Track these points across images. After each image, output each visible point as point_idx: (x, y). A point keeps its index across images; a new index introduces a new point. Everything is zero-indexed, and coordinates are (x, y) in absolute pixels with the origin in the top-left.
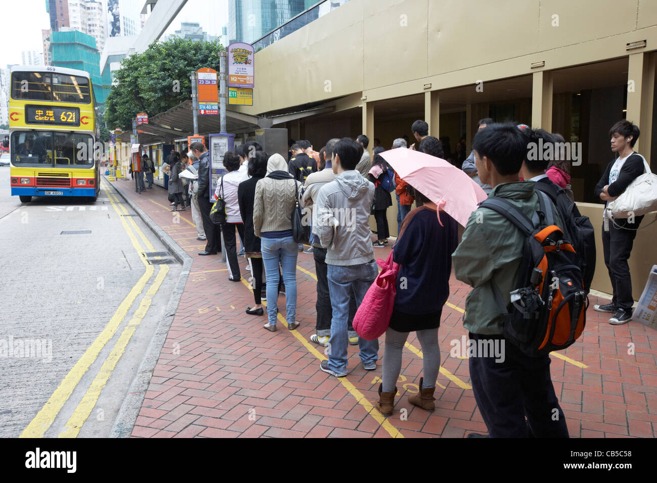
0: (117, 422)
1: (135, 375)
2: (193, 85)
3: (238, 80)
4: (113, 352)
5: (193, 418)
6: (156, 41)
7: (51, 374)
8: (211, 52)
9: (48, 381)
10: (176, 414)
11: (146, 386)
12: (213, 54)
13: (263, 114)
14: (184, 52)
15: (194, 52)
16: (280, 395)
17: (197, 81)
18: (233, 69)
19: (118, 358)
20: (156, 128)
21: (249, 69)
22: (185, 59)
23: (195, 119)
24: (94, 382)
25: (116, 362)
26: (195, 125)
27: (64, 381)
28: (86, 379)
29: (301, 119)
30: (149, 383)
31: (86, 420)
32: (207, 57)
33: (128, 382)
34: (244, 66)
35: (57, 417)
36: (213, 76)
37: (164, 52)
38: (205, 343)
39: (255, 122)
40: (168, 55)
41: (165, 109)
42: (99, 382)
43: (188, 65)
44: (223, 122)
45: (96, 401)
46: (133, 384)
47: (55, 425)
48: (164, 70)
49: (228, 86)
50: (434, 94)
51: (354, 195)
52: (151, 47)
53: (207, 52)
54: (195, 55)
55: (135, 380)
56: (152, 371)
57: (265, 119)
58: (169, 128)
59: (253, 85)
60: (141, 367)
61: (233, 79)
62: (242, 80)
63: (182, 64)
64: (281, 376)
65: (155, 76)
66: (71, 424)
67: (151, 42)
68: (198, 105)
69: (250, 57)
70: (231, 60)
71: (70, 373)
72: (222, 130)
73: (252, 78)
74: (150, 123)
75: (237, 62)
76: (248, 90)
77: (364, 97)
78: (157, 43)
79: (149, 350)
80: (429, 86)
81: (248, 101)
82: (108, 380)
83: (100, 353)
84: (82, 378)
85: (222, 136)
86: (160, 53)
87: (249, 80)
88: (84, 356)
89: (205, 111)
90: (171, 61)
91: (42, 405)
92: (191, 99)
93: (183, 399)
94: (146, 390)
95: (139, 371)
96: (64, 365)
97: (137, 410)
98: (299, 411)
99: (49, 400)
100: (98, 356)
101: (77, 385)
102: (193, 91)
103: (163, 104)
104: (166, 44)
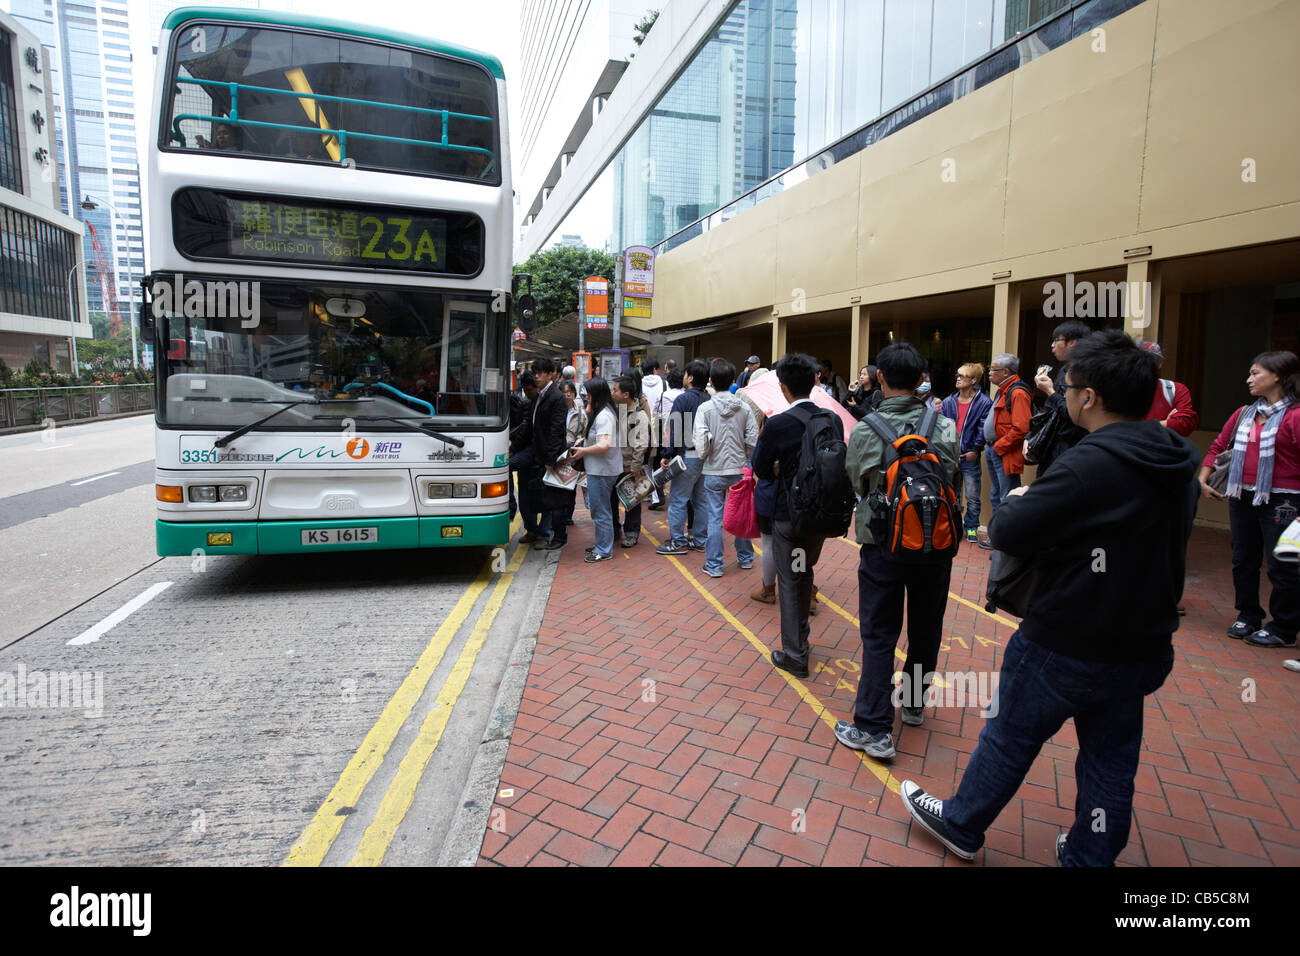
0: (497, 705)
1: (515, 640)
2: (581, 295)
3: (636, 289)
4: (488, 606)
5: (591, 707)
6: (538, 251)
7: (418, 629)
8: (597, 262)
9: (416, 638)
10: (569, 699)
11: (530, 657)
12: (600, 263)
13: (657, 329)
14: (568, 261)
15: (579, 261)
16: (698, 682)
17: (586, 290)
18: (630, 276)
19: (494, 613)
20: (533, 344)
21: (648, 276)
22: (569, 270)
23: (581, 334)
24: (467, 644)
25: (491, 619)
26: (581, 340)
27: (433, 639)
28: (459, 638)
29: (696, 337)
30: (533, 653)
31: (459, 696)
32: (593, 267)
33: (507, 647)
34: (642, 272)
35: (426, 688)
36: (603, 286)
37: (547, 261)
38: (597, 602)
39: (647, 338)
40: (551, 265)
41: (545, 323)
42: (473, 644)
43: (571, 276)
44: (616, 337)
45: (470, 670)
46: (515, 652)
47: (423, 698)
48: (546, 281)
49: (624, 295)
50: (864, 309)
51: (725, 412)
52: (533, 257)
53: (594, 261)
54: (580, 265)
55: (517, 647)
56: (536, 636)
57: (659, 336)
58: (547, 343)
59: (652, 295)
60: (522, 629)
61: (630, 288)
62: (640, 288)
63: (565, 274)
64: (698, 654)
65: (537, 287)
66: (443, 699)
67: (533, 252)
68: (585, 318)
69: (649, 262)
70: (629, 265)
71: (440, 629)
72: (616, 346)
73: (651, 287)
74: (527, 337)
75: (635, 268)
76: (646, 300)
77: (775, 312)
78: (539, 253)
79: (530, 608)
80: (858, 299)
81: (646, 313)
82: (484, 643)
83: (474, 606)
84: (454, 638)
85: (615, 353)
86: (543, 262)
87: (648, 289)
88: (456, 608)
89: (592, 324)
90: (554, 272)
91: (409, 669)
92: (577, 311)
93: (576, 679)
94: (530, 662)
95: (520, 635)
96: (433, 618)
97: (521, 690)
98: (725, 709)
99: (418, 665)
100: (472, 610)
101: (449, 646)
102: (581, 302)
103: (542, 318)
104: (549, 253)
